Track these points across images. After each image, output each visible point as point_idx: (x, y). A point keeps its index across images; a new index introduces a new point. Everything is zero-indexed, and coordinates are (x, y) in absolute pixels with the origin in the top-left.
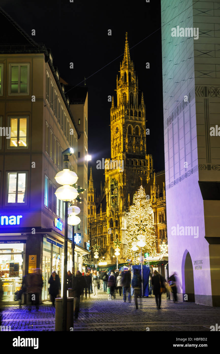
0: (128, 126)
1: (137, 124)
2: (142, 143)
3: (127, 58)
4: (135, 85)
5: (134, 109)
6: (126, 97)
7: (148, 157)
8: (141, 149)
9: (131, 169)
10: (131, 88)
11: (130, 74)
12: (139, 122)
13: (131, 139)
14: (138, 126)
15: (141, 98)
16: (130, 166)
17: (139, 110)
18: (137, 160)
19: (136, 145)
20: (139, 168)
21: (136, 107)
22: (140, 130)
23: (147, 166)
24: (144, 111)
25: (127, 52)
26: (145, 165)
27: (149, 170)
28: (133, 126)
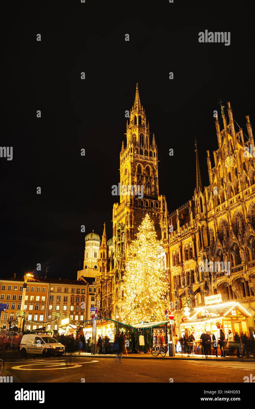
0: (137, 165)
1: (148, 163)
2: (153, 183)
3: (137, 104)
4: (146, 127)
5: (144, 148)
6: (136, 137)
7: (160, 198)
8: (153, 190)
9: (140, 210)
10: (141, 129)
11: (140, 117)
12: (150, 161)
13: (141, 179)
14: (150, 166)
15: (153, 139)
16: (140, 207)
17: (149, 150)
18: (148, 200)
19: (147, 185)
20: (150, 210)
21: (146, 146)
22: (151, 169)
23: (160, 207)
24: (155, 151)
25: (137, 99)
26: (157, 206)
27: (162, 212)
28: (143, 165)
